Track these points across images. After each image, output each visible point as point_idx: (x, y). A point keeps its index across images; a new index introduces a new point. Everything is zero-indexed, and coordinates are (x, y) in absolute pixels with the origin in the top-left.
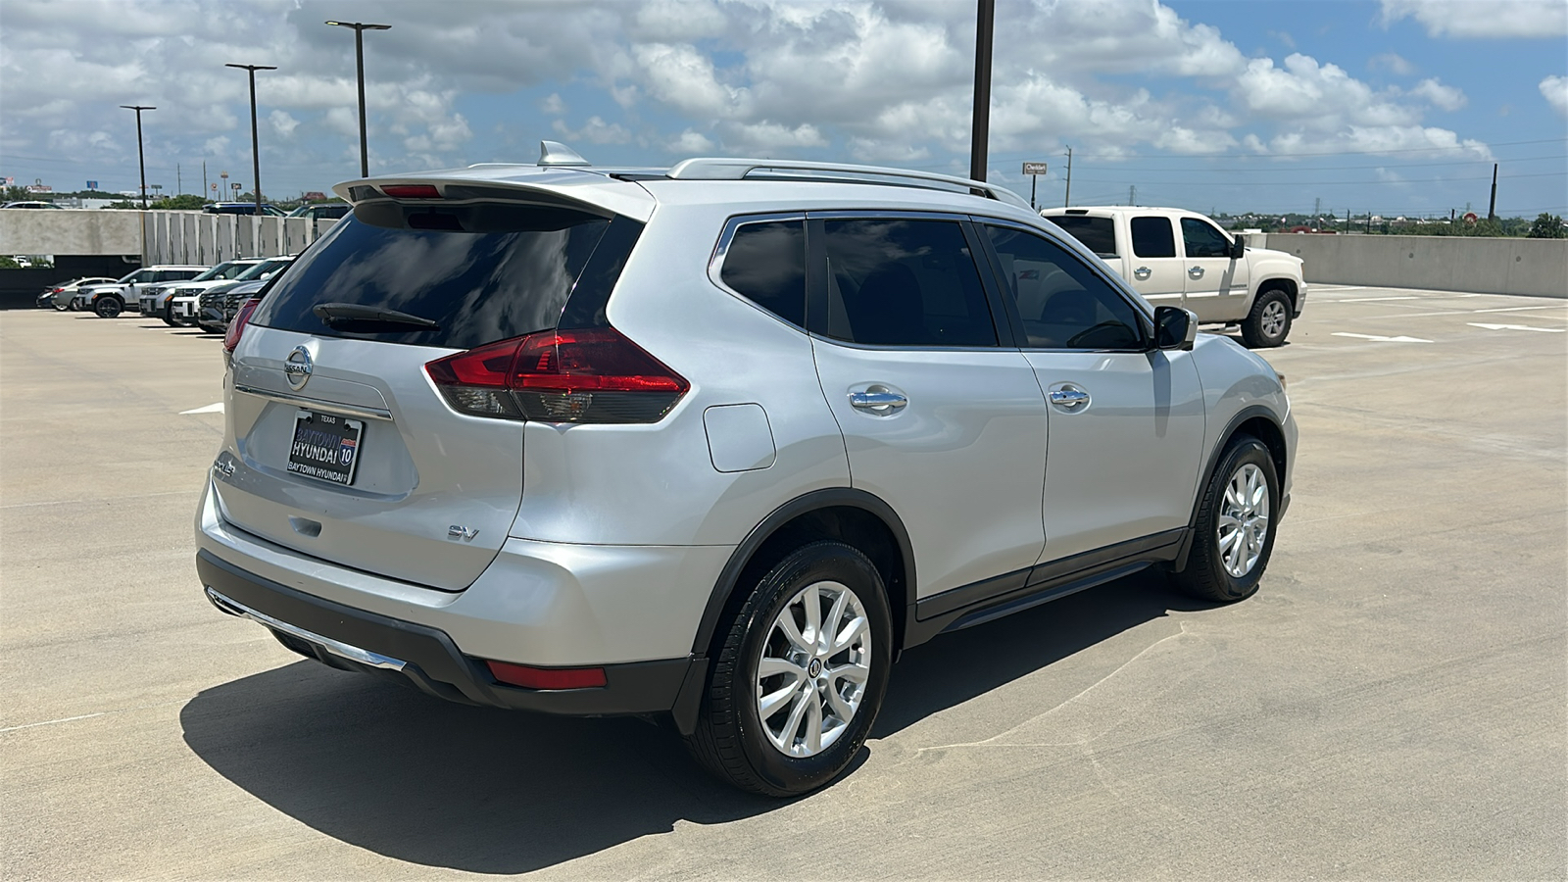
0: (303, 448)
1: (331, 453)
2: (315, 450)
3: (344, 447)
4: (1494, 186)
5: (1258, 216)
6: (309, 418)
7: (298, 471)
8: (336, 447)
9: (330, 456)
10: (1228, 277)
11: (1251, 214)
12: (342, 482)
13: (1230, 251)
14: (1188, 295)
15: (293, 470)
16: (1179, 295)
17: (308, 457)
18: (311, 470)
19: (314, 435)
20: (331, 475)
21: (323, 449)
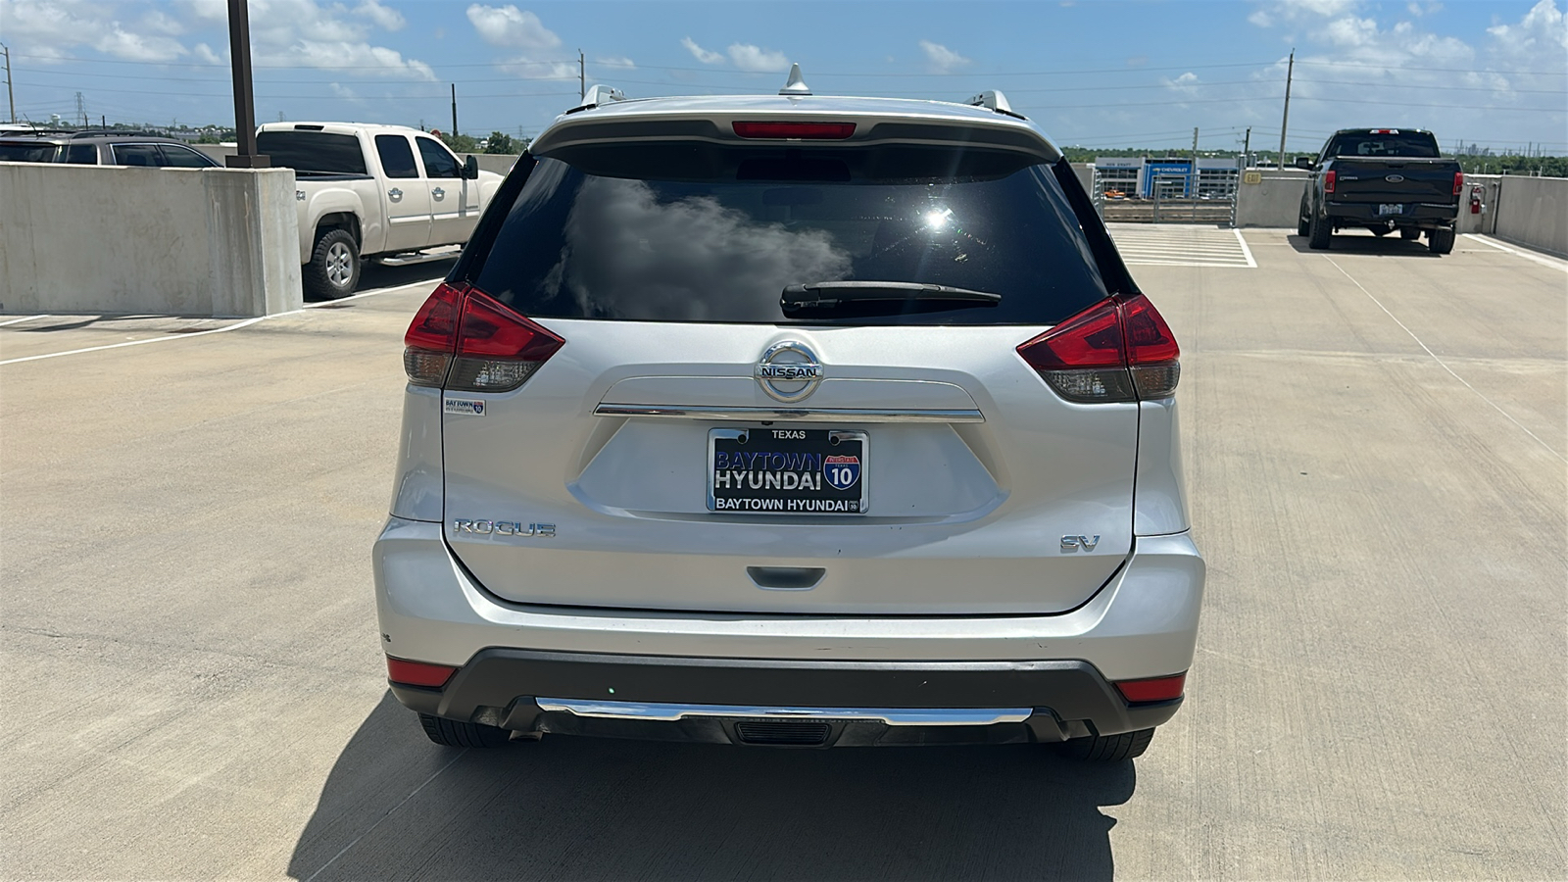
0: (739, 478)
1: (807, 477)
2: (770, 476)
4: (454, 104)
5: (221, 128)
6: (741, 436)
8: (814, 468)
9: (807, 481)
10: (463, 198)
11: (214, 127)
12: (857, 510)
13: (460, 172)
14: (436, 217)
16: (428, 217)
17: (755, 487)
18: (769, 504)
19: (761, 459)
20: (819, 505)
21: (788, 473)
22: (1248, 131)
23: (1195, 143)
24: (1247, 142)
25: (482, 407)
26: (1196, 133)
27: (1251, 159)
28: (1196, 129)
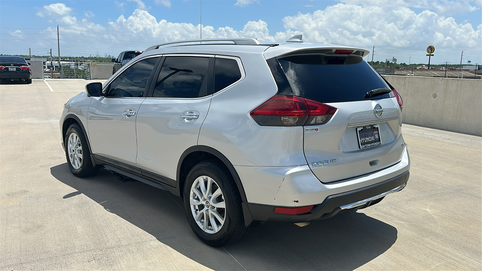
0: (363, 140)
1: (372, 137)
2: (367, 138)
3: (375, 134)
6: (362, 129)
7: (365, 147)
8: (373, 135)
9: (372, 139)
12: (380, 144)
15: (364, 148)
17: (366, 142)
18: (369, 145)
19: (365, 134)
20: (375, 144)
21: (370, 137)
22: (51, 50)
23: (30, 53)
24: (51, 53)
25: (318, 129)
26: (30, 50)
27: (53, 59)
28: (30, 48)
